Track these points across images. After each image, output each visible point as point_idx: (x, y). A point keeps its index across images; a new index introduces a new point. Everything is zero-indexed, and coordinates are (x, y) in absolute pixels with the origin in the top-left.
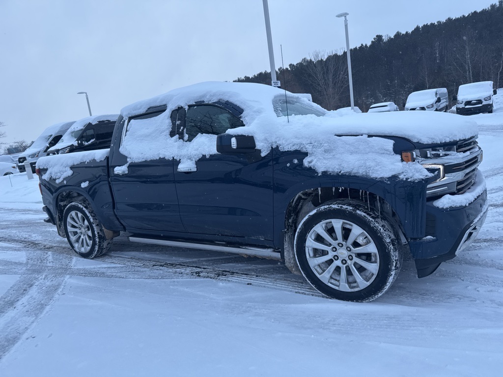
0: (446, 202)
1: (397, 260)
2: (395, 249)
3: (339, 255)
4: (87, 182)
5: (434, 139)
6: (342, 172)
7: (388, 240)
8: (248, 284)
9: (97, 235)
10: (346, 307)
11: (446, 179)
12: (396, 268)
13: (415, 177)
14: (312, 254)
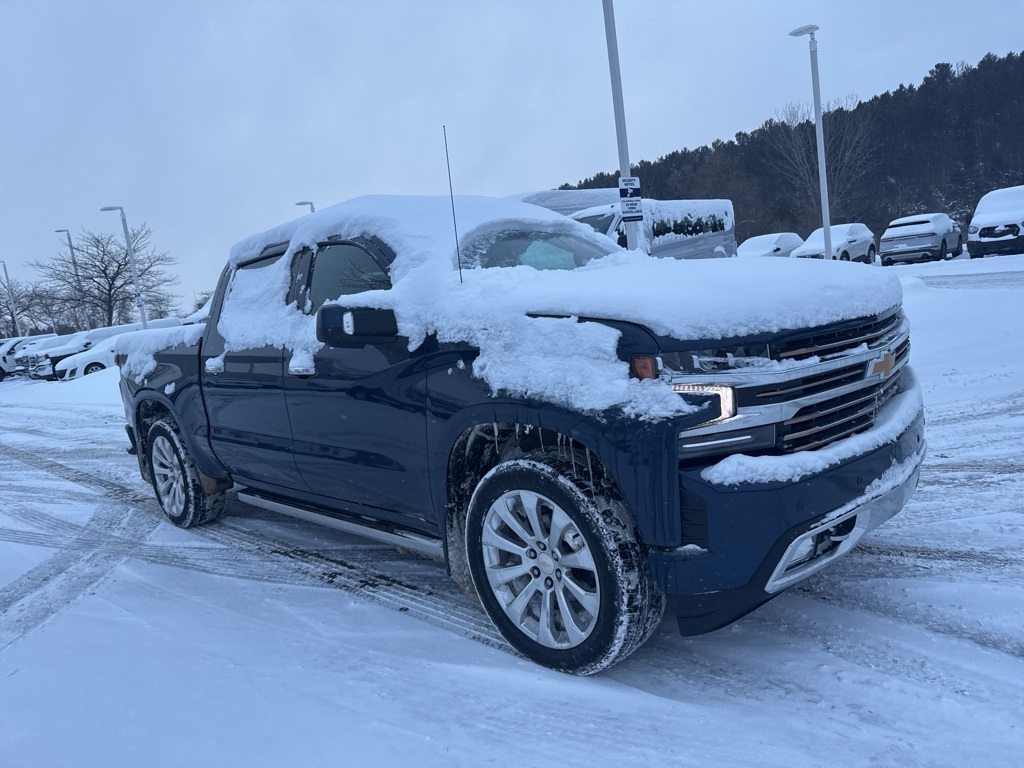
0: (732, 470)
1: (636, 590)
2: (629, 567)
3: (541, 567)
4: (173, 384)
5: (706, 328)
6: (529, 393)
7: (612, 545)
8: (401, 609)
9: (191, 485)
10: (538, 682)
11: (740, 420)
12: (632, 608)
13: (653, 414)
14: (496, 560)
